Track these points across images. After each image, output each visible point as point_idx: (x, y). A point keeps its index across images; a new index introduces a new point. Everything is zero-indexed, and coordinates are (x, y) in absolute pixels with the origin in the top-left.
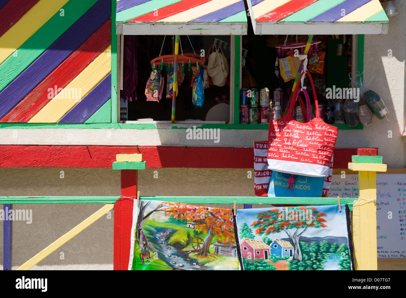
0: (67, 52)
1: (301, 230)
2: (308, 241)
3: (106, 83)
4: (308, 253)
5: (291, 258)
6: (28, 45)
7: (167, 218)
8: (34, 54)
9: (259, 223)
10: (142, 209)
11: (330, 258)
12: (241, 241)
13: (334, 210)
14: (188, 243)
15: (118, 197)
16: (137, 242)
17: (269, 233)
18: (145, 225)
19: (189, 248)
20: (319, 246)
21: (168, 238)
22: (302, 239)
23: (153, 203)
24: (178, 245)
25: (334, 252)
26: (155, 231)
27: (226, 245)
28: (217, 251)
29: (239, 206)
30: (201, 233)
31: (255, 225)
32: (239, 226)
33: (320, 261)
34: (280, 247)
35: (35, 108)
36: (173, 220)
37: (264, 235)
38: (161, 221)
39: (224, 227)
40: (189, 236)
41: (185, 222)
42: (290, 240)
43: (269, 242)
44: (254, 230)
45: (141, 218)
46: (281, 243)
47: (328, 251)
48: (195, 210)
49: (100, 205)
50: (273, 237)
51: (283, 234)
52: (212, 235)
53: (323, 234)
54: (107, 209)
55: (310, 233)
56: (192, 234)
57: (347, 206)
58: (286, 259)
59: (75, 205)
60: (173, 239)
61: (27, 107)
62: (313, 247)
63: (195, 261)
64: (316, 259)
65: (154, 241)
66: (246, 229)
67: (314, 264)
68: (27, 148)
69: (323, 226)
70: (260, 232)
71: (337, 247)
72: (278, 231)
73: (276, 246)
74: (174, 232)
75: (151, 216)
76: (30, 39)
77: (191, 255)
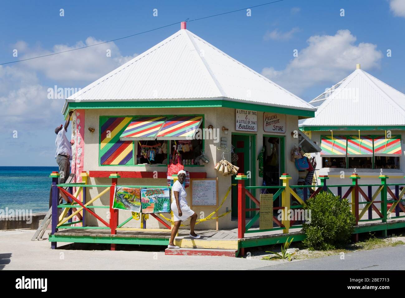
0: (121, 144)
1: (158, 195)
2: (160, 198)
3: (131, 153)
4: (159, 201)
5: (155, 203)
6: (110, 142)
7: (123, 191)
8: (112, 144)
9: (147, 193)
10: (117, 189)
11: (165, 202)
12: (142, 198)
13: (166, 189)
14: (129, 198)
15: (111, 186)
16: (115, 198)
17: (149, 196)
18: (117, 193)
19: (129, 200)
20: (162, 199)
21: (123, 197)
22: (158, 197)
23: (119, 187)
24: (126, 199)
25: (166, 201)
26: (120, 195)
27: (138, 199)
28: (136, 200)
29: (142, 188)
30: (132, 195)
31: (146, 193)
32: (142, 194)
33: (163, 203)
34: (152, 199)
35: (112, 161)
36: (124, 192)
37: (148, 196)
38: (122, 192)
39: (138, 194)
40: (129, 196)
41: (128, 192)
42: (155, 198)
43: (150, 198)
44: (146, 195)
45: (116, 191)
46: (153, 198)
47: (165, 201)
48: (130, 189)
49: (106, 188)
50: (151, 197)
51: (153, 196)
52: (135, 196)
53: (164, 196)
54: (109, 188)
55: (160, 196)
56: (130, 196)
57: (170, 188)
58: (154, 203)
59: (101, 187)
60: (125, 197)
61: (110, 160)
62: (161, 200)
63: (130, 203)
64: (162, 203)
65: (120, 197)
66: (143, 194)
67: (161, 204)
68: (106, 172)
69: (164, 194)
70: (147, 195)
71: (167, 200)
72: (152, 195)
73: (151, 200)
74: (125, 195)
75: (119, 191)
76: (111, 141)
77: (129, 201)
